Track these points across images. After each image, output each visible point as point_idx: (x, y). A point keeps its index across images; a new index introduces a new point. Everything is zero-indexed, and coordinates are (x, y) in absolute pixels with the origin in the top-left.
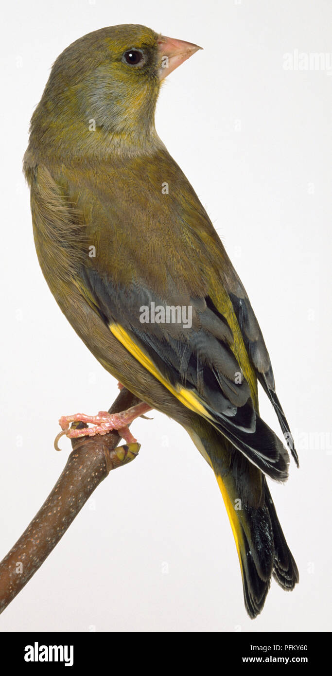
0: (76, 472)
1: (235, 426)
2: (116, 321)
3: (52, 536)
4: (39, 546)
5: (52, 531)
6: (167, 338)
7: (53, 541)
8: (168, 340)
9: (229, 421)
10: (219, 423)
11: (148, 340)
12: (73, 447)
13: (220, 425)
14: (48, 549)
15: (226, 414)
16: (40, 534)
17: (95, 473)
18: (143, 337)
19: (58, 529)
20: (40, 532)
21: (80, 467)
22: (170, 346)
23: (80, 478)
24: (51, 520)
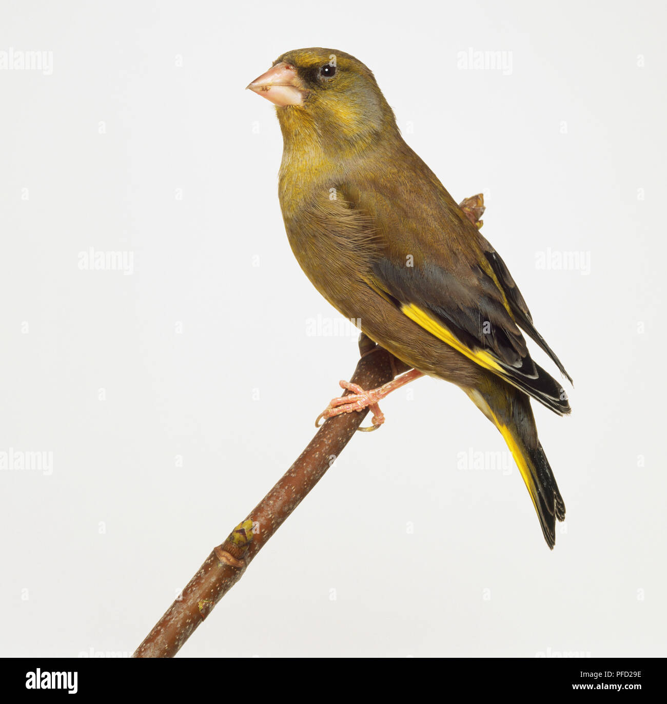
0: (364, 377)
1: (524, 375)
2: (408, 302)
3: (342, 436)
4: (331, 445)
5: (343, 431)
6: (461, 307)
7: (344, 441)
8: (462, 309)
9: (519, 372)
10: (512, 376)
11: (444, 313)
12: (362, 355)
13: (513, 377)
14: (339, 448)
15: (516, 367)
16: (332, 435)
17: (381, 379)
18: (439, 311)
19: (348, 429)
20: (331, 433)
21: (367, 373)
22: (466, 314)
23: (368, 383)
24: (341, 421)
